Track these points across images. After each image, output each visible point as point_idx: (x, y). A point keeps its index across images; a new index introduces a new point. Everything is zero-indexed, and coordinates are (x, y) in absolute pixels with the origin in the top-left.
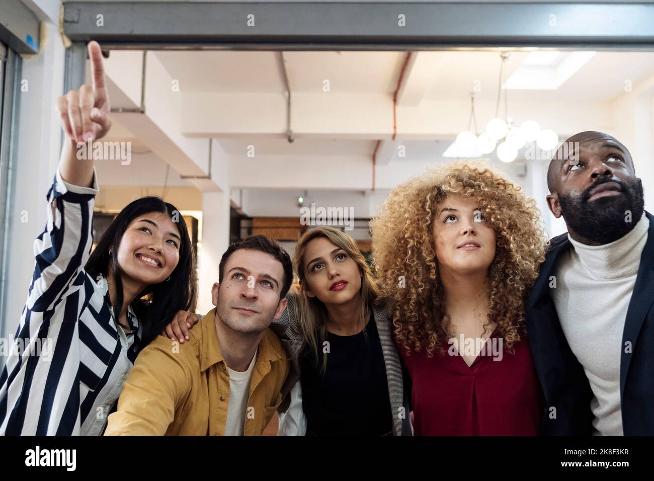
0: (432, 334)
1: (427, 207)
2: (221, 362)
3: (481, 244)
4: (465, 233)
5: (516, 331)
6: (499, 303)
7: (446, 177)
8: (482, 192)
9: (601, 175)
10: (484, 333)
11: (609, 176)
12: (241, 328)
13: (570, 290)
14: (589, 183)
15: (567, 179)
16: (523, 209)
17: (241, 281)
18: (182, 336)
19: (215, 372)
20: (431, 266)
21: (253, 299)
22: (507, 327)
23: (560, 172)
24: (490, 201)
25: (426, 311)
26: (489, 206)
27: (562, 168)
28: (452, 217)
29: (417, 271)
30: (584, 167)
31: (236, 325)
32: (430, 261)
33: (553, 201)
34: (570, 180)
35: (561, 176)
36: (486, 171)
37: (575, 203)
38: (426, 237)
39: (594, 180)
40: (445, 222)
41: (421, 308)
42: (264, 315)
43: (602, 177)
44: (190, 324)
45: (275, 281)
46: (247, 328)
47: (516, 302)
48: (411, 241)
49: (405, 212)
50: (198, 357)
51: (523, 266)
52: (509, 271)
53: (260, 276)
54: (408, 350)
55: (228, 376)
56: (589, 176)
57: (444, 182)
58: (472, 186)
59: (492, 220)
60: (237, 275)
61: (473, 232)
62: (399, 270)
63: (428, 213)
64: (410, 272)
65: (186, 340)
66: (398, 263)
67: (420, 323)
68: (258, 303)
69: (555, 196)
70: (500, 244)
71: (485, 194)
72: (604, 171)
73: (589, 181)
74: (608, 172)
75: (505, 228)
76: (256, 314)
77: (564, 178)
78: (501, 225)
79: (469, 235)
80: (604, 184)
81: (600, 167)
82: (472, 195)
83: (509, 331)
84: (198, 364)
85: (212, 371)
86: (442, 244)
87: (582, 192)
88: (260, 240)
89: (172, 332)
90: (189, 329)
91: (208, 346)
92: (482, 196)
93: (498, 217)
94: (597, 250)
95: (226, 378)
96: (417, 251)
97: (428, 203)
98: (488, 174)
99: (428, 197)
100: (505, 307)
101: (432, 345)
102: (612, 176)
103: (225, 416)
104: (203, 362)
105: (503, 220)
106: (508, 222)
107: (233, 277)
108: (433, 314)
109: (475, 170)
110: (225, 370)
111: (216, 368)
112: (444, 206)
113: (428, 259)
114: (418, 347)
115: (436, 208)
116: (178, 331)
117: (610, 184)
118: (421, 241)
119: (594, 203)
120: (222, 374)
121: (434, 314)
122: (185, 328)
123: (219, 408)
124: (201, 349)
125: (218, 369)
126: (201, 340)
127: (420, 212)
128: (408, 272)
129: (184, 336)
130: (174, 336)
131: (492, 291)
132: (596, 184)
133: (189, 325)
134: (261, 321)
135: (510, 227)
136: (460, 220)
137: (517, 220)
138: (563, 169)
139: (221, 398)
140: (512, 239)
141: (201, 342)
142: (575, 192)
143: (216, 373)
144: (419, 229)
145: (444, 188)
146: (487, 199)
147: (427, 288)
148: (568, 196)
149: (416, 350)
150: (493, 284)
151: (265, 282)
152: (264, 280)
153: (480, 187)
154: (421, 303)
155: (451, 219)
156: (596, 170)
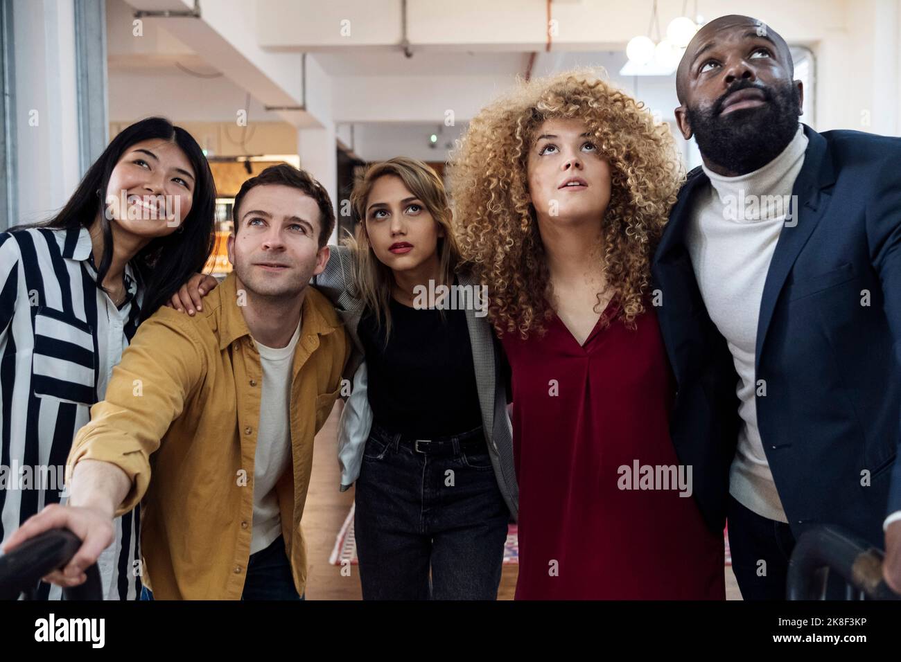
0: (527, 309)
1: (518, 133)
2: (247, 336)
3: (588, 183)
4: (568, 166)
5: (639, 300)
6: (617, 264)
7: (543, 92)
8: (590, 110)
9: (739, 78)
10: (598, 304)
11: (749, 79)
12: (267, 290)
13: (707, 236)
14: (723, 89)
15: (697, 84)
16: (647, 133)
17: (262, 227)
18: (192, 306)
19: (240, 349)
20: (521, 214)
21: (279, 250)
22: (627, 295)
23: (689, 75)
24: (602, 123)
25: (518, 279)
26: (600, 129)
27: (691, 68)
28: (550, 147)
29: (505, 222)
30: (719, 66)
31: (260, 288)
32: (522, 208)
33: (683, 116)
34: (701, 87)
35: (690, 80)
36: (597, 84)
37: (704, 119)
38: (515, 175)
39: (730, 85)
40: (542, 154)
41: (513, 275)
42: (299, 269)
43: (740, 81)
44: (204, 289)
45: (308, 224)
46: (276, 290)
47: (637, 260)
48: (495, 181)
49: (488, 142)
50: (216, 331)
51: (646, 209)
52: (627, 219)
53: (286, 218)
54: (500, 332)
55: (258, 353)
56: (723, 79)
57: (541, 100)
58: (576, 102)
59: (604, 147)
60: (256, 220)
61: (577, 165)
62: (480, 222)
63: (519, 142)
64: (496, 225)
65: (199, 311)
66: (478, 213)
67: (514, 296)
68: (288, 253)
69: (684, 109)
70: (616, 181)
71: (594, 113)
72: (743, 72)
73: (723, 87)
74: (748, 74)
75: (621, 157)
76: (287, 269)
77: (693, 83)
78: (615, 154)
79: (573, 169)
80: (742, 91)
81: (737, 66)
82: (577, 113)
83: (630, 300)
84: (216, 341)
85: (236, 348)
86: (538, 183)
87: (712, 103)
88: (281, 171)
89: (179, 301)
90: (202, 297)
91: (227, 316)
92: (590, 115)
93: (612, 143)
94: (734, 182)
95: (256, 356)
96: (504, 194)
97: (519, 129)
98: (600, 87)
99: (519, 121)
100: (625, 268)
101: (527, 323)
102: (754, 79)
103: (258, 405)
104: (222, 338)
105: (617, 147)
106: (624, 149)
107: (250, 224)
108: (528, 282)
109: (583, 83)
110: (253, 346)
111: (241, 345)
112: (540, 134)
113: (519, 205)
114: (511, 326)
115: (530, 135)
116: (187, 299)
117: (750, 91)
118: (509, 181)
119: (727, 118)
120: (250, 351)
121: (531, 283)
122: (196, 296)
123: (250, 395)
124: (219, 321)
125: (243, 346)
126: (218, 309)
127: (508, 142)
128: (493, 226)
129: (195, 307)
130: (182, 306)
131: (608, 247)
132: (731, 91)
133: (201, 291)
134: (295, 278)
135: (628, 157)
136: (561, 151)
137: (638, 148)
138: (692, 70)
139: (251, 382)
140: (629, 171)
141: (218, 313)
142: (704, 103)
143: (242, 351)
144: (507, 165)
145: (541, 107)
146: (597, 120)
147: (518, 244)
148: (697, 109)
149: (509, 331)
150: (608, 238)
151: (294, 226)
152: (293, 224)
153: (587, 103)
154: (513, 268)
155: (549, 150)
156: (731, 70)
